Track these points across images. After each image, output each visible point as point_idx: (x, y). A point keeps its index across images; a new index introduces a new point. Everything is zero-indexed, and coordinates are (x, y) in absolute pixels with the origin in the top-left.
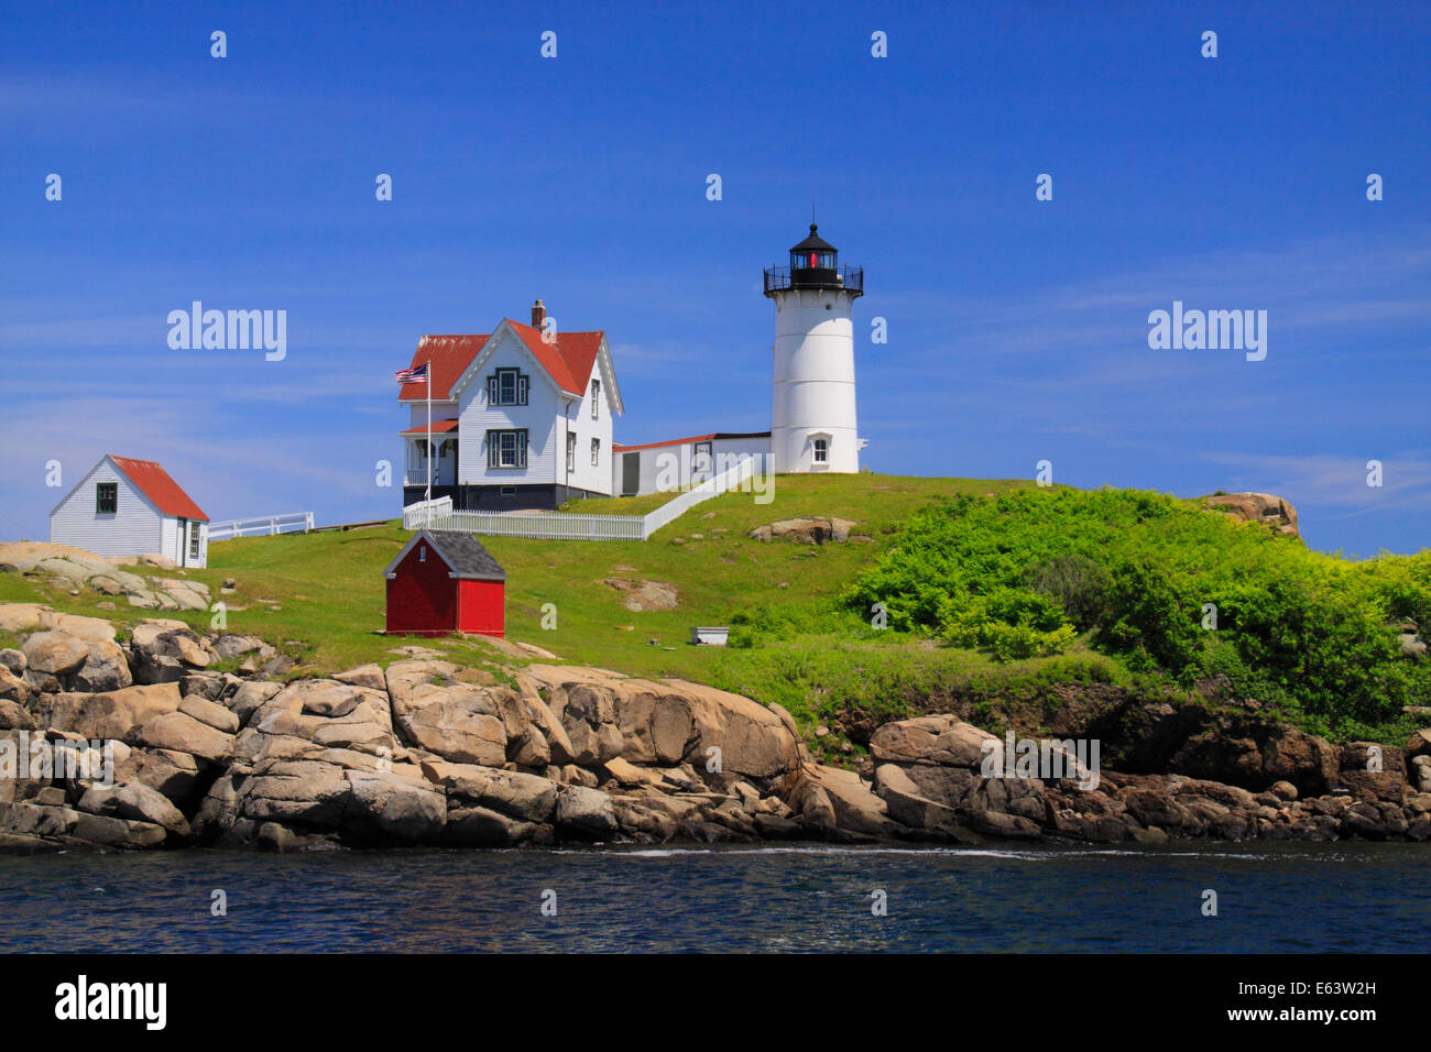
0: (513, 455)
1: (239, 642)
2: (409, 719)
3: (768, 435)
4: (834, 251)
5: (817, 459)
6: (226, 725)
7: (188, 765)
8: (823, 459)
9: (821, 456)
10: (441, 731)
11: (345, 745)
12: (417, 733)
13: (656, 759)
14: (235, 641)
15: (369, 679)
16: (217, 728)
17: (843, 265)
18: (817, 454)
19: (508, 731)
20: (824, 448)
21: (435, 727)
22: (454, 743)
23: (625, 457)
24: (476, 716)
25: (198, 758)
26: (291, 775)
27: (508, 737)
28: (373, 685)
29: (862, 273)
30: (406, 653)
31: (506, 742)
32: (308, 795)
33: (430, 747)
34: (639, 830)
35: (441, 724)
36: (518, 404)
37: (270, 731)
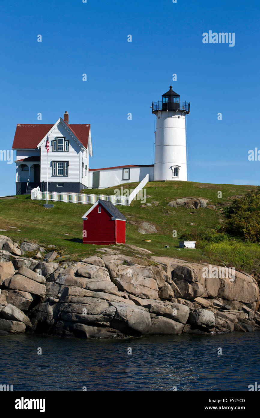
0: (62, 171)
1: (30, 245)
2: (119, 279)
3: (153, 166)
4: (179, 96)
5: (174, 176)
6: (40, 280)
7: (29, 297)
8: (177, 175)
9: (176, 174)
10: (133, 285)
11: (101, 290)
12: (123, 285)
13: (208, 296)
14: (28, 245)
15: (98, 262)
16: (37, 282)
17: (182, 101)
18: (174, 173)
19: (158, 285)
20: (177, 171)
21: (131, 283)
22: (139, 289)
23: (93, 173)
24: (147, 278)
25: (32, 294)
26: (85, 303)
27: (159, 287)
28: (100, 265)
29: (189, 105)
30: (104, 251)
31: (158, 290)
32: (96, 312)
33: (129, 291)
34: (222, 327)
35: (132, 282)
36: (65, 151)
37: (63, 284)
